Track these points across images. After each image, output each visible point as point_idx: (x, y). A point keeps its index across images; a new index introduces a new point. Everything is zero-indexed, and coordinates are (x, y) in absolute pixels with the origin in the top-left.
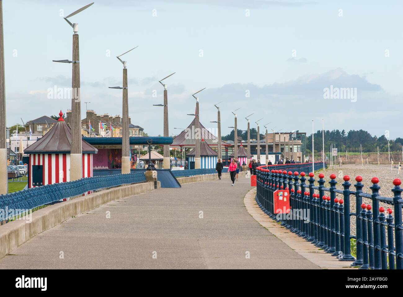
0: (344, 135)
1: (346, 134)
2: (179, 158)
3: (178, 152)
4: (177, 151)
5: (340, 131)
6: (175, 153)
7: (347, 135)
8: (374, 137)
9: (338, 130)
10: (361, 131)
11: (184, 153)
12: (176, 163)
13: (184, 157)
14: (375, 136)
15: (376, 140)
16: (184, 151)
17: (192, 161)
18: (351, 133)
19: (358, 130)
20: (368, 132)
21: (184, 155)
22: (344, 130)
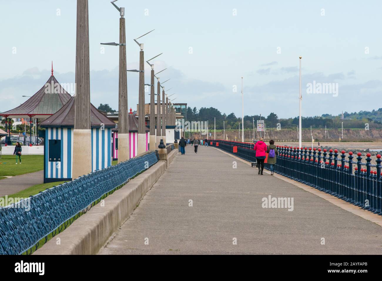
0: (196, 112)
1: (198, 111)
2: (28, 133)
3: (28, 127)
4: (26, 126)
5: (191, 108)
6: (25, 128)
7: (198, 113)
8: (223, 115)
9: (190, 108)
10: (212, 108)
11: (35, 128)
12: (25, 139)
13: (35, 133)
14: (225, 114)
15: (225, 118)
16: (35, 126)
17: (55, 138)
18: (203, 110)
19: (209, 108)
20: (218, 110)
21: (35, 130)
22: (195, 107)
